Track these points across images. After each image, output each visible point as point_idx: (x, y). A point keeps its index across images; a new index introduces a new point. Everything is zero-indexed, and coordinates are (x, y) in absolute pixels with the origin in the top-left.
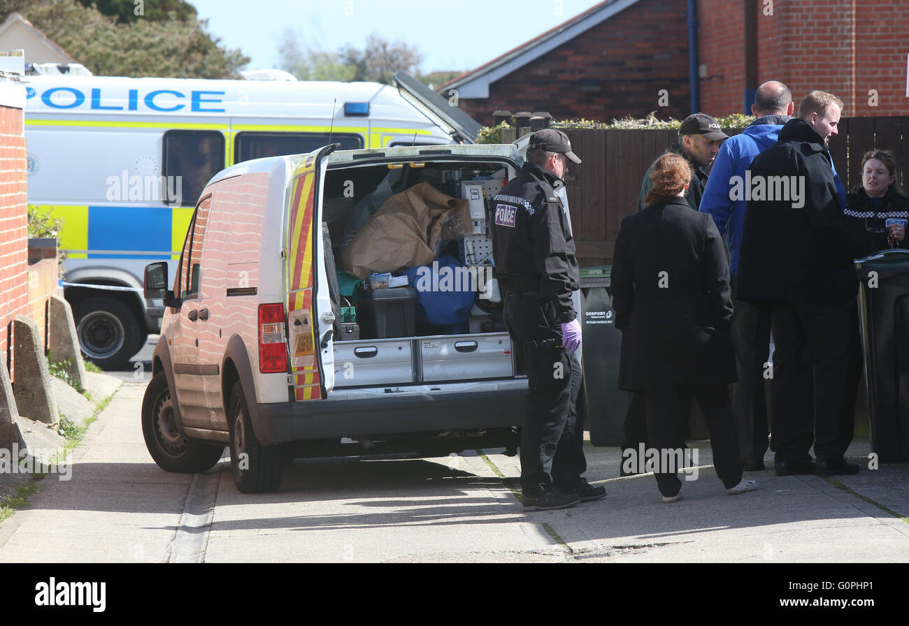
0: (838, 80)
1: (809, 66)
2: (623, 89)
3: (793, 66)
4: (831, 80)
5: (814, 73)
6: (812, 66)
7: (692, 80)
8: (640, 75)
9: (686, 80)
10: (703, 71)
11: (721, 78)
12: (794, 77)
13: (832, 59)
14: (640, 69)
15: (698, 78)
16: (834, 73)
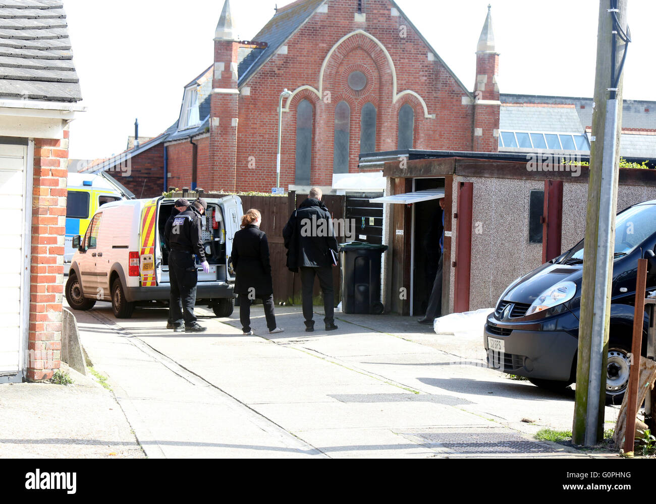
0: (230, 181)
1: (220, 175)
2: (140, 180)
3: (215, 175)
4: (227, 181)
5: (222, 178)
6: (221, 175)
7: (165, 179)
8: (146, 175)
9: (163, 178)
10: (169, 175)
11: (179, 178)
12: (215, 179)
13: (228, 173)
14: (146, 173)
15: (167, 178)
16: (229, 178)
